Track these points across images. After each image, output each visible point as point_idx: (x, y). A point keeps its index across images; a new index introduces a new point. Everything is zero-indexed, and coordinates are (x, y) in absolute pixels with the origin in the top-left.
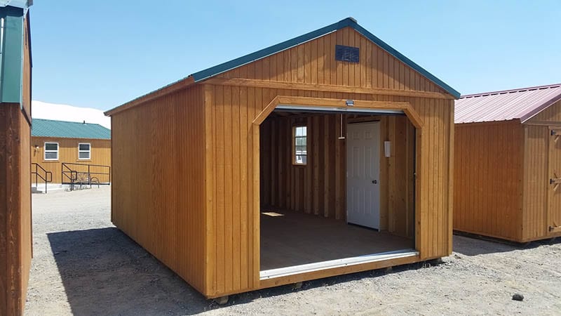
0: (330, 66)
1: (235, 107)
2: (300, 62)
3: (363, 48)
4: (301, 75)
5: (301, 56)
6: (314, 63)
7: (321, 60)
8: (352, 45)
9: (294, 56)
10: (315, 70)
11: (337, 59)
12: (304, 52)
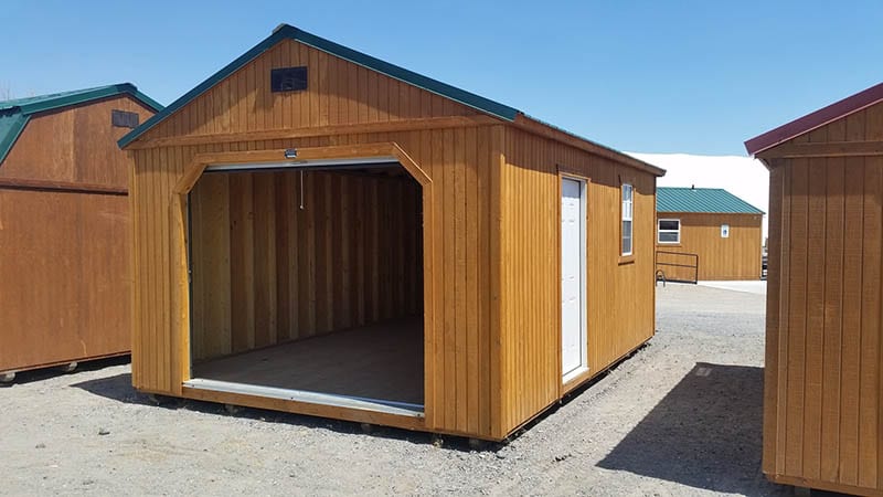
0: (264, 105)
1: (157, 174)
2: (225, 104)
3: (314, 65)
4: (226, 123)
5: (226, 97)
6: (243, 102)
7: (252, 97)
8: (295, 64)
9: (217, 98)
10: (243, 112)
11: (273, 91)
12: (229, 91)
